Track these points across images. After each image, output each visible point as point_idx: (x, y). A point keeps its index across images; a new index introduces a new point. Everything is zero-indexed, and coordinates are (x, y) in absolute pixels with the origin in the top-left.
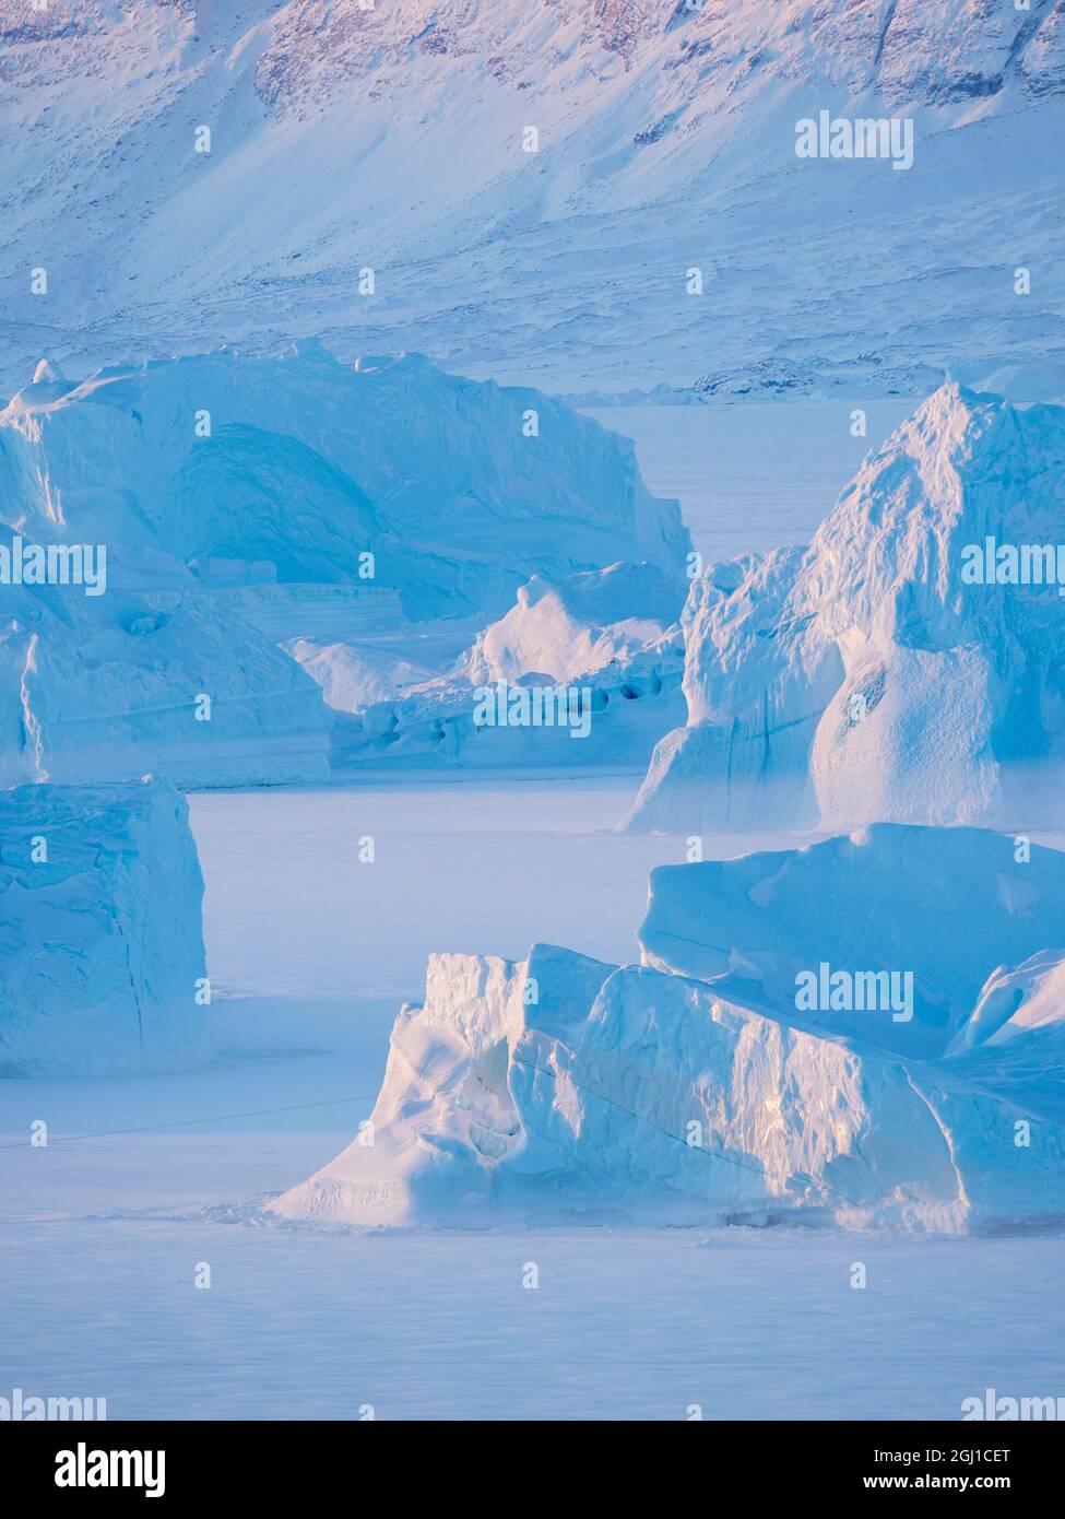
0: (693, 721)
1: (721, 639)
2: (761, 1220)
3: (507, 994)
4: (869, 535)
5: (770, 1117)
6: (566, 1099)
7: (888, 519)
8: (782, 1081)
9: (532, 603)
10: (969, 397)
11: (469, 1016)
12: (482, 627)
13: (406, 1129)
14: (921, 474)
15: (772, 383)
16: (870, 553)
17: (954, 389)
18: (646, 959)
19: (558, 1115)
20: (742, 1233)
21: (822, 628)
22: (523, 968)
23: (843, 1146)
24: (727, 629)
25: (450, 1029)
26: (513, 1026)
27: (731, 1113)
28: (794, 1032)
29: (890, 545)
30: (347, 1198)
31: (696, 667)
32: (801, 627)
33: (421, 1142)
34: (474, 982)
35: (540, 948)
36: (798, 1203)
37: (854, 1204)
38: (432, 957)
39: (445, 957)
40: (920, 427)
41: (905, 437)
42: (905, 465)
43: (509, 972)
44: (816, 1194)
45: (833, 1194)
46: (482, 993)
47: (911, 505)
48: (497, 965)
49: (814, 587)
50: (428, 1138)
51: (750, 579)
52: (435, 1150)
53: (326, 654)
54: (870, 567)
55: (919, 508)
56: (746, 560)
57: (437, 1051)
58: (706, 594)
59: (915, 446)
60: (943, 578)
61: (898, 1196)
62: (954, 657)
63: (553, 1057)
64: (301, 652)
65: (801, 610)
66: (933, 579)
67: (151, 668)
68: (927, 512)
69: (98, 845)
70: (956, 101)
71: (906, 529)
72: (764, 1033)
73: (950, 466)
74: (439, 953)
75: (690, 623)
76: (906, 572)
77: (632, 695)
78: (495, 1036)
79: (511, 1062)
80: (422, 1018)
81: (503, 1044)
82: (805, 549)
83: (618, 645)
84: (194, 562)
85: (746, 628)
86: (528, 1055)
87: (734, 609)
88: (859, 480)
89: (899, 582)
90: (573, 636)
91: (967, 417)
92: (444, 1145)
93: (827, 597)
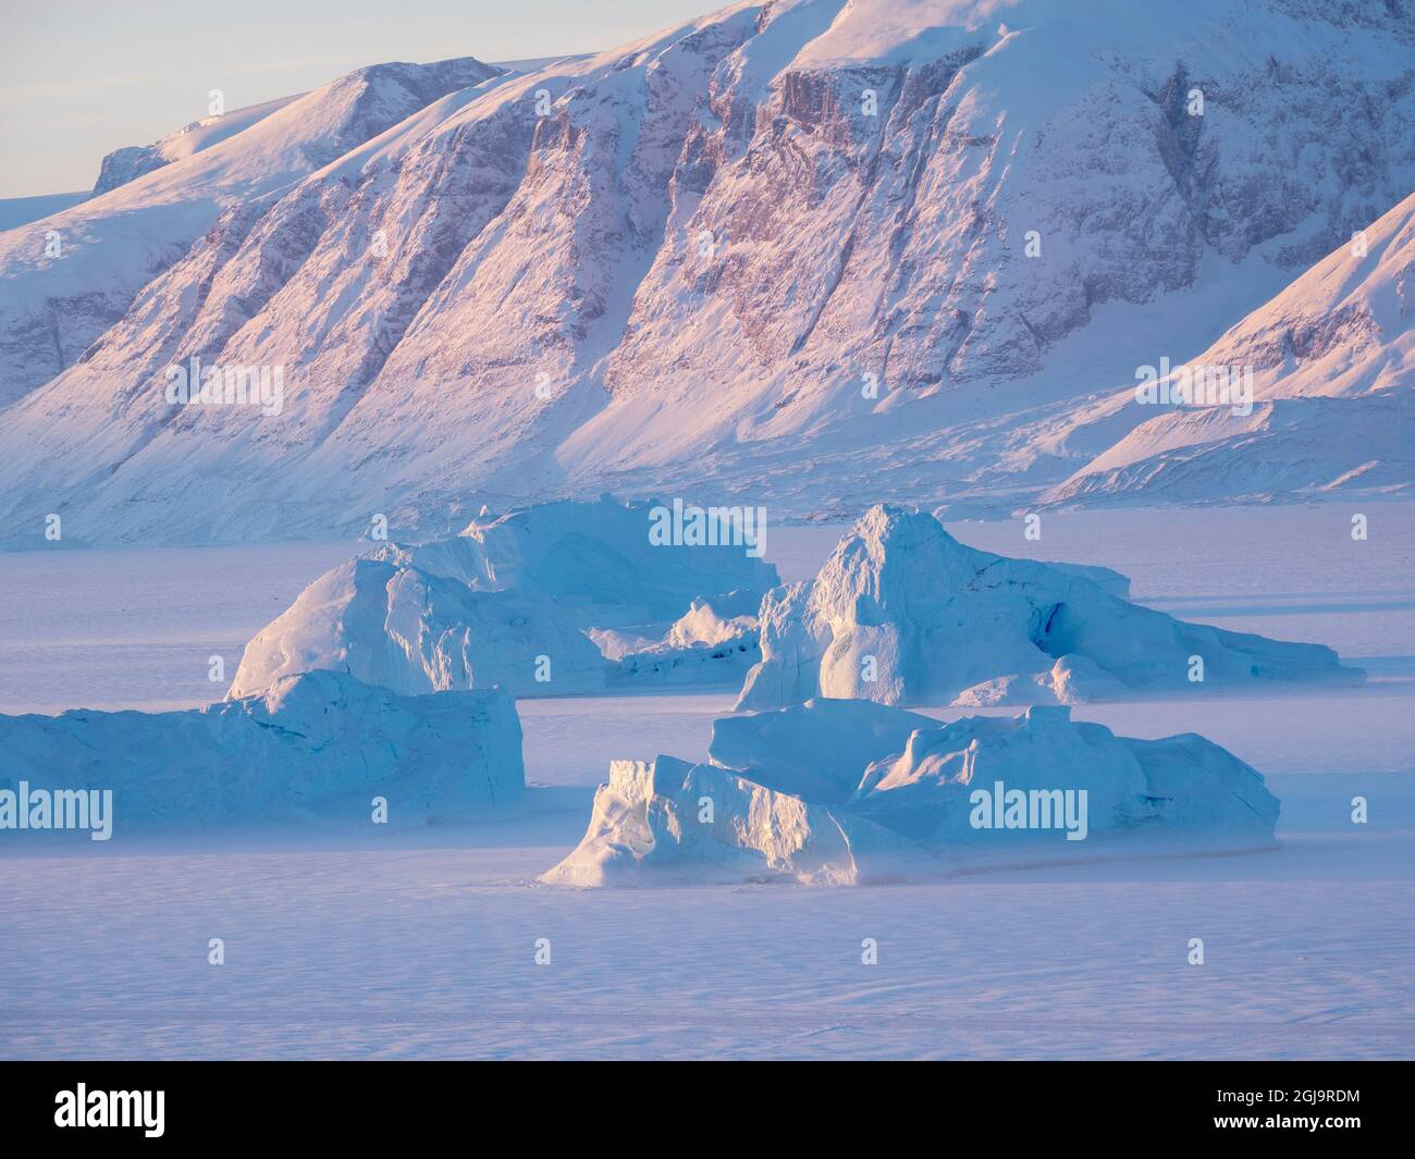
0: (765, 660)
1: (777, 623)
2: (763, 880)
3: (646, 778)
4: (843, 574)
5: (766, 832)
6: (673, 825)
7: (852, 567)
8: (771, 815)
9: (697, 610)
10: (887, 510)
11: (629, 789)
12: (675, 620)
13: (601, 842)
14: (867, 546)
15: (838, 516)
16: (844, 581)
17: (881, 507)
18: (712, 762)
19: (670, 833)
20: (755, 886)
21: (823, 616)
22: (653, 766)
23: (799, 845)
24: (780, 618)
25: (621, 796)
26: (648, 793)
27: (748, 831)
28: (776, 793)
29: (853, 579)
30: (574, 873)
31: (766, 635)
32: (813, 616)
33: (607, 848)
34: (631, 773)
35: (661, 757)
36: (780, 871)
37: (805, 872)
38: (612, 762)
39: (618, 762)
40: (866, 524)
41: (859, 529)
42: (859, 542)
43: (647, 768)
44: (787, 867)
45: (795, 867)
46: (635, 779)
47: (862, 560)
48: (641, 765)
49: (819, 598)
50: (610, 845)
51: (790, 595)
52: (614, 851)
53: (605, 634)
54: (844, 588)
55: (865, 562)
56: (788, 587)
57: (615, 805)
58: (770, 602)
59: (864, 533)
60: (877, 592)
61: (825, 868)
62: (883, 629)
63: (667, 807)
64: (593, 635)
65: (813, 609)
66: (873, 593)
67: (522, 642)
68: (870, 563)
69: (473, 718)
70: (921, 386)
71: (860, 571)
72: (763, 794)
73: (879, 542)
74: (616, 760)
75: (763, 616)
76: (860, 590)
77: (743, 650)
78: (641, 797)
79: (648, 809)
80: (608, 791)
81: (645, 801)
82: (815, 581)
83: (737, 628)
84: (554, 596)
85: (788, 617)
86: (655, 806)
87: (783, 608)
88: (838, 549)
89: (857, 595)
90: (716, 624)
91: (887, 520)
92: (618, 848)
93: (824, 602)
